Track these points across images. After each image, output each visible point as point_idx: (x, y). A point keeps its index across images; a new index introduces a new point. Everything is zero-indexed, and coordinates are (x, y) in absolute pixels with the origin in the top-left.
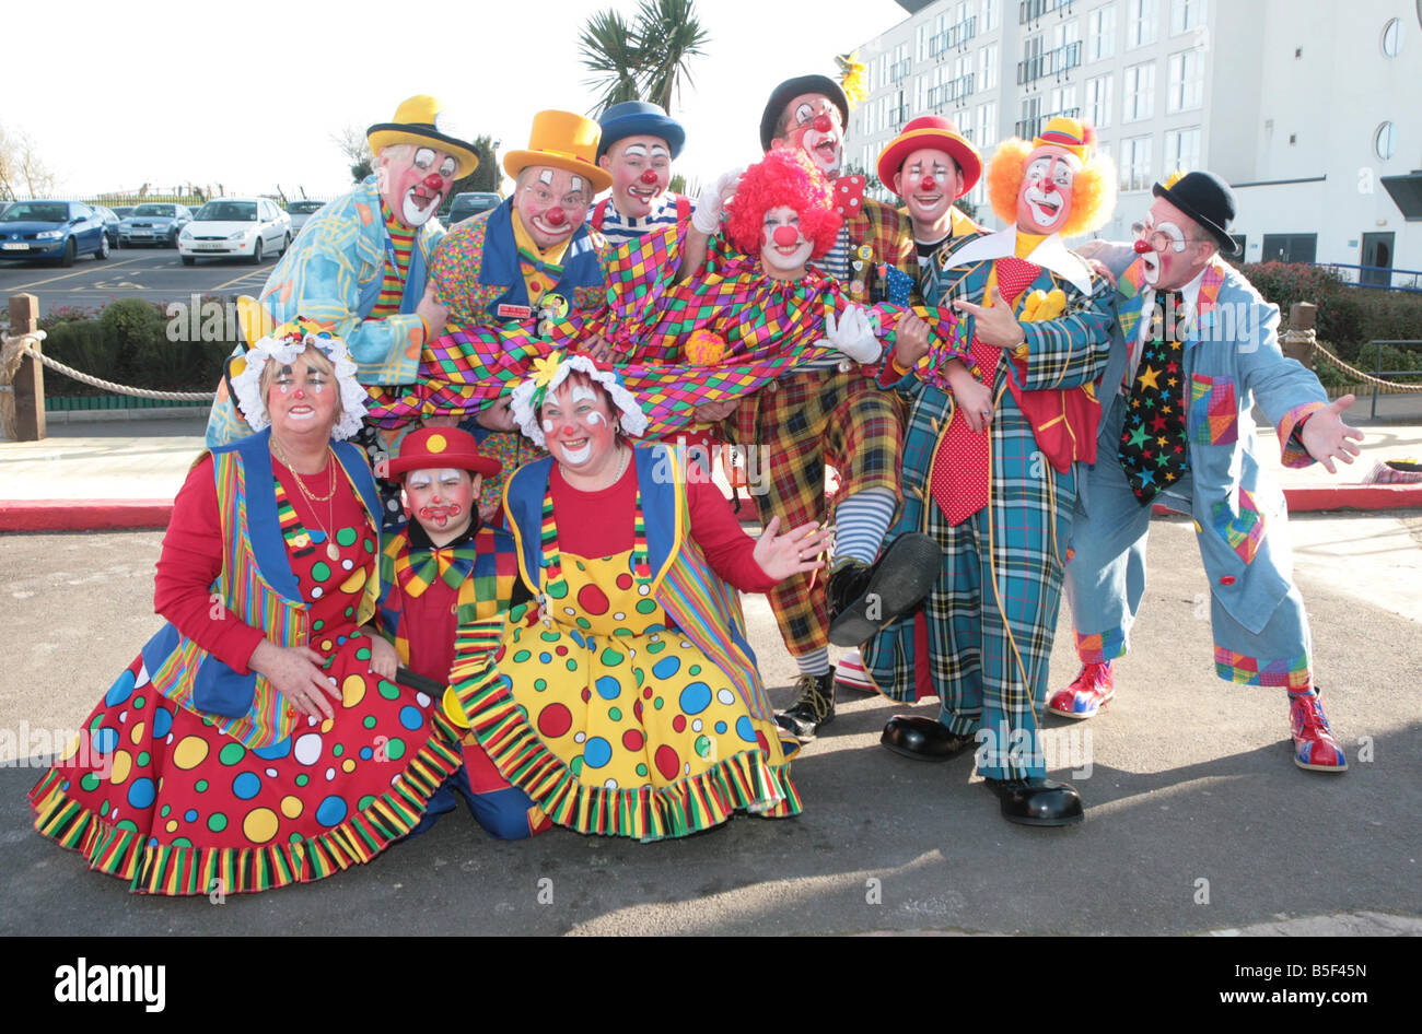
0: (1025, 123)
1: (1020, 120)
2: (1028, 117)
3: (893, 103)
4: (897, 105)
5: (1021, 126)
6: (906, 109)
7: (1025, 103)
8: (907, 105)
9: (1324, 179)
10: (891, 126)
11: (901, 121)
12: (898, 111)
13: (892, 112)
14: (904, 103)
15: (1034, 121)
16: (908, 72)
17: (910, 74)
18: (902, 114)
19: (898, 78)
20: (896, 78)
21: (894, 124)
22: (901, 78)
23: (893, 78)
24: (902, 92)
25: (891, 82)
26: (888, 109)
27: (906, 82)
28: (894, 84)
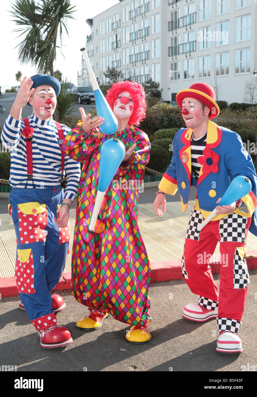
0: (172, 47)
1: (170, 46)
2: (174, 45)
3: (113, 39)
4: (115, 40)
5: (171, 48)
6: (119, 42)
7: (172, 39)
8: (120, 40)
11: (117, 47)
12: (115, 43)
13: (112, 43)
14: (118, 39)
15: (176, 46)
16: (119, 26)
17: (120, 27)
18: (117, 44)
19: (115, 28)
20: (114, 29)
21: (114, 48)
22: (116, 29)
23: (113, 28)
24: (117, 35)
25: (112, 30)
26: (110, 42)
27: (119, 30)
28: (113, 31)
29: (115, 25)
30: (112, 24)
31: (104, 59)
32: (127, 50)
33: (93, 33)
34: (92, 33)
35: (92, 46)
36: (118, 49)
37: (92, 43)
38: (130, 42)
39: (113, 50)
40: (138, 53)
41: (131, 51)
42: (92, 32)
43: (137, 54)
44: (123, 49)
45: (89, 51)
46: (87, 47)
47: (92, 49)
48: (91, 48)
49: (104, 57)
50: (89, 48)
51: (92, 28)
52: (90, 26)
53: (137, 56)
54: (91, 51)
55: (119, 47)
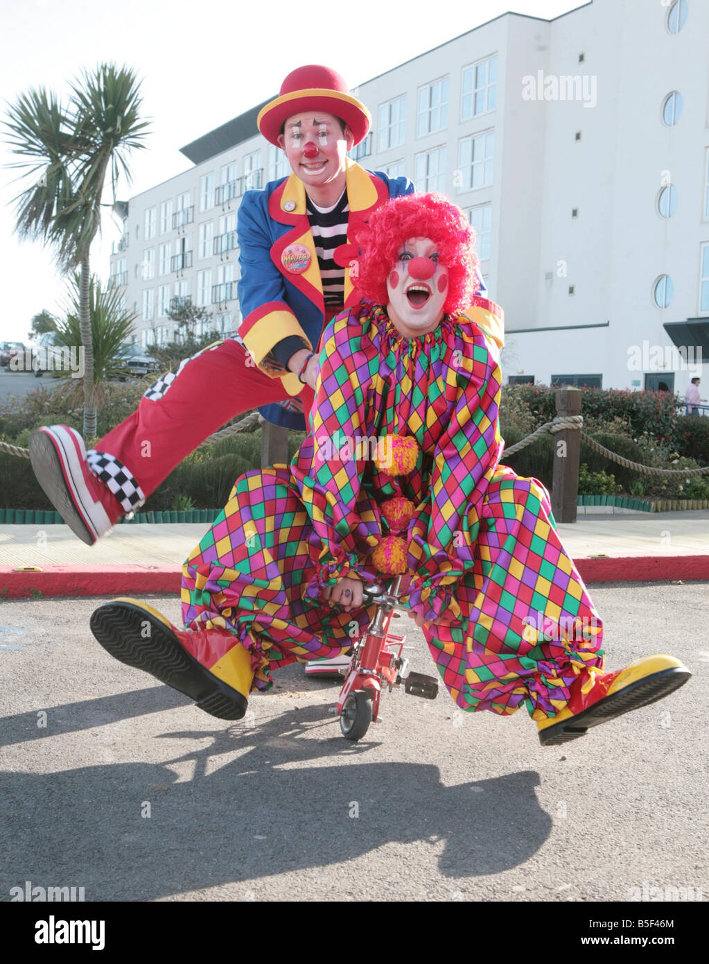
3: (174, 248)
4: (178, 251)
6: (189, 255)
8: (191, 251)
9: (607, 325)
10: (173, 271)
11: (183, 266)
12: (180, 258)
13: (173, 257)
14: (187, 249)
16: (190, 220)
17: (193, 222)
18: (184, 260)
19: (180, 225)
20: (177, 226)
21: (176, 269)
22: (183, 225)
23: (175, 224)
24: (184, 240)
25: (174, 228)
26: (169, 254)
27: (188, 229)
28: (176, 231)
29: (180, 219)
30: (175, 214)
31: (152, 293)
32: (209, 275)
33: (128, 233)
34: (125, 234)
35: (124, 262)
36: (186, 272)
37: (124, 257)
38: (215, 257)
39: (175, 274)
40: (232, 280)
41: (216, 276)
42: (126, 232)
43: (231, 284)
44: (198, 271)
45: (118, 275)
46: (112, 265)
47: (123, 271)
48: (123, 267)
49: (152, 288)
50: (116, 266)
51: (126, 222)
52: (122, 218)
53: (231, 287)
54: (121, 273)
55: (189, 267)
